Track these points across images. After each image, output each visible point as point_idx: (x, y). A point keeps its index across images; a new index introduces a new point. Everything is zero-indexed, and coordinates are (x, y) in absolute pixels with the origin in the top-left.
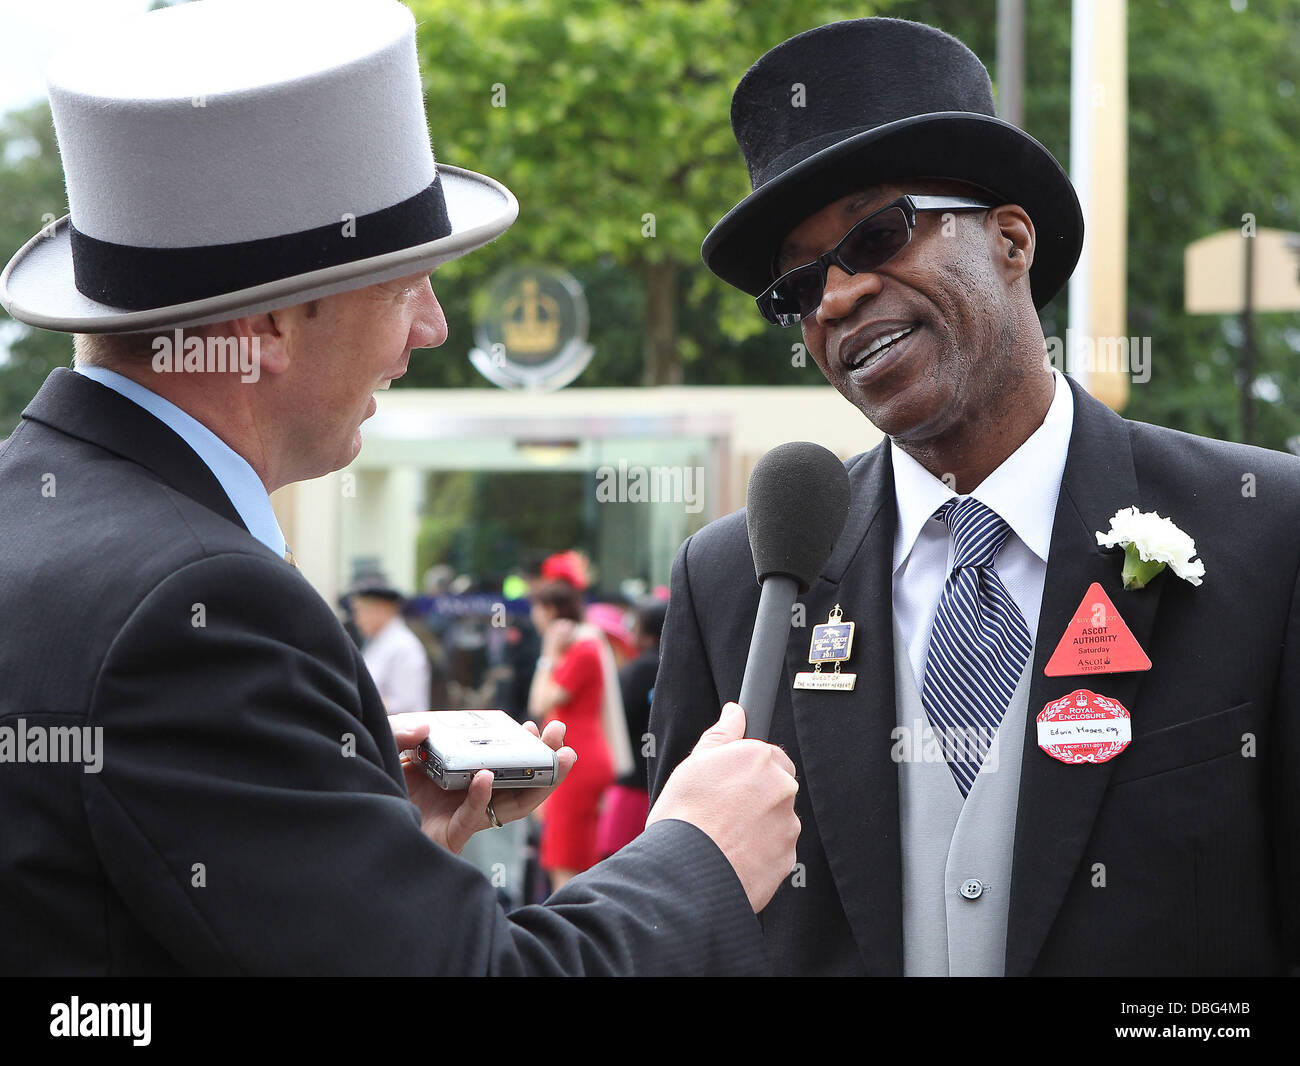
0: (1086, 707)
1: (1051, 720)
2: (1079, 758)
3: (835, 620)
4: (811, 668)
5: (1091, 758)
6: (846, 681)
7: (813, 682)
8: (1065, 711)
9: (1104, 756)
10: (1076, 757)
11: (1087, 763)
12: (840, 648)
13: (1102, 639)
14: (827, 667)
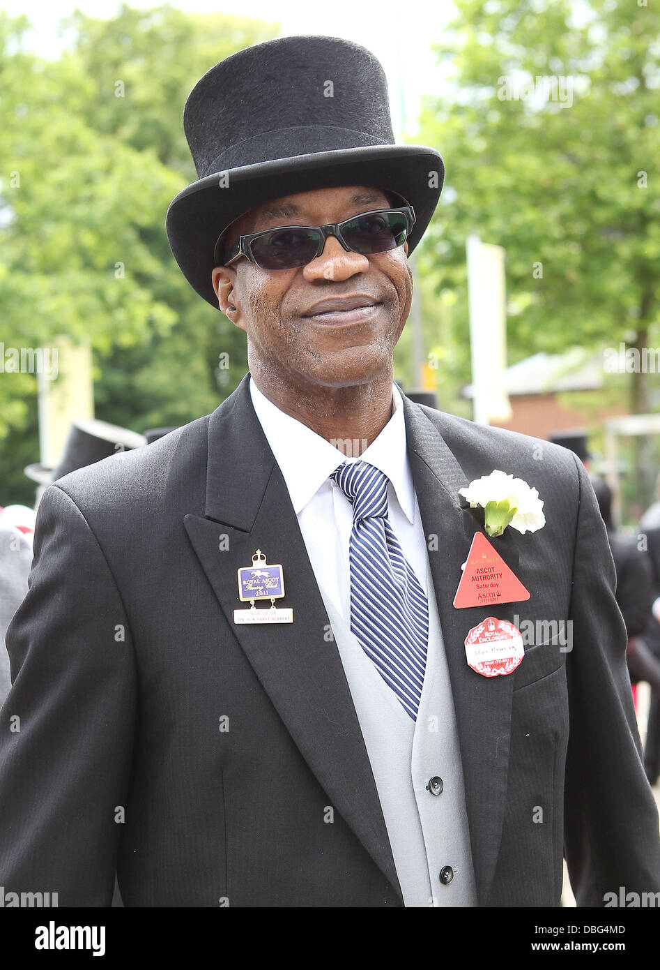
0: (494, 631)
1: (475, 643)
2: (495, 672)
3: (259, 564)
4: (247, 605)
5: (502, 671)
6: (285, 615)
7: (253, 617)
8: (482, 635)
9: (509, 668)
10: (493, 670)
11: (500, 675)
12: (272, 587)
13: (492, 577)
14: (263, 604)
